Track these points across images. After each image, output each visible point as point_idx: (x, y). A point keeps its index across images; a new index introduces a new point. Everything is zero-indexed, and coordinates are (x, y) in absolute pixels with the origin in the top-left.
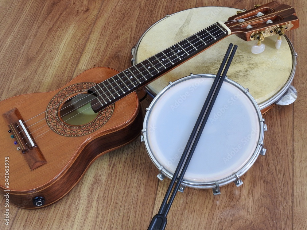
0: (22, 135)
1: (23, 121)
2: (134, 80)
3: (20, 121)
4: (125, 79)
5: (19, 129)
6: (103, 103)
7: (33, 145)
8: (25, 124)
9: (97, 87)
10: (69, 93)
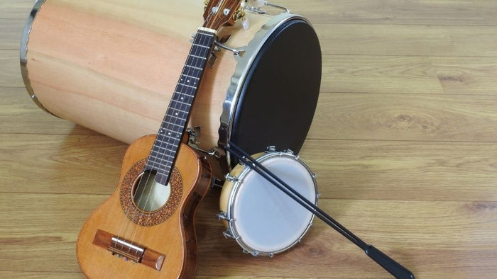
0: (125, 249)
1: (116, 237)
2: (174, 135)
3: (113, 239)
4: (166, 139)
5: (119, 246)
6: (166, 173)
7: (142, 250)
8: (120, 238)
9: (149, 163)
10: (129, 184)
